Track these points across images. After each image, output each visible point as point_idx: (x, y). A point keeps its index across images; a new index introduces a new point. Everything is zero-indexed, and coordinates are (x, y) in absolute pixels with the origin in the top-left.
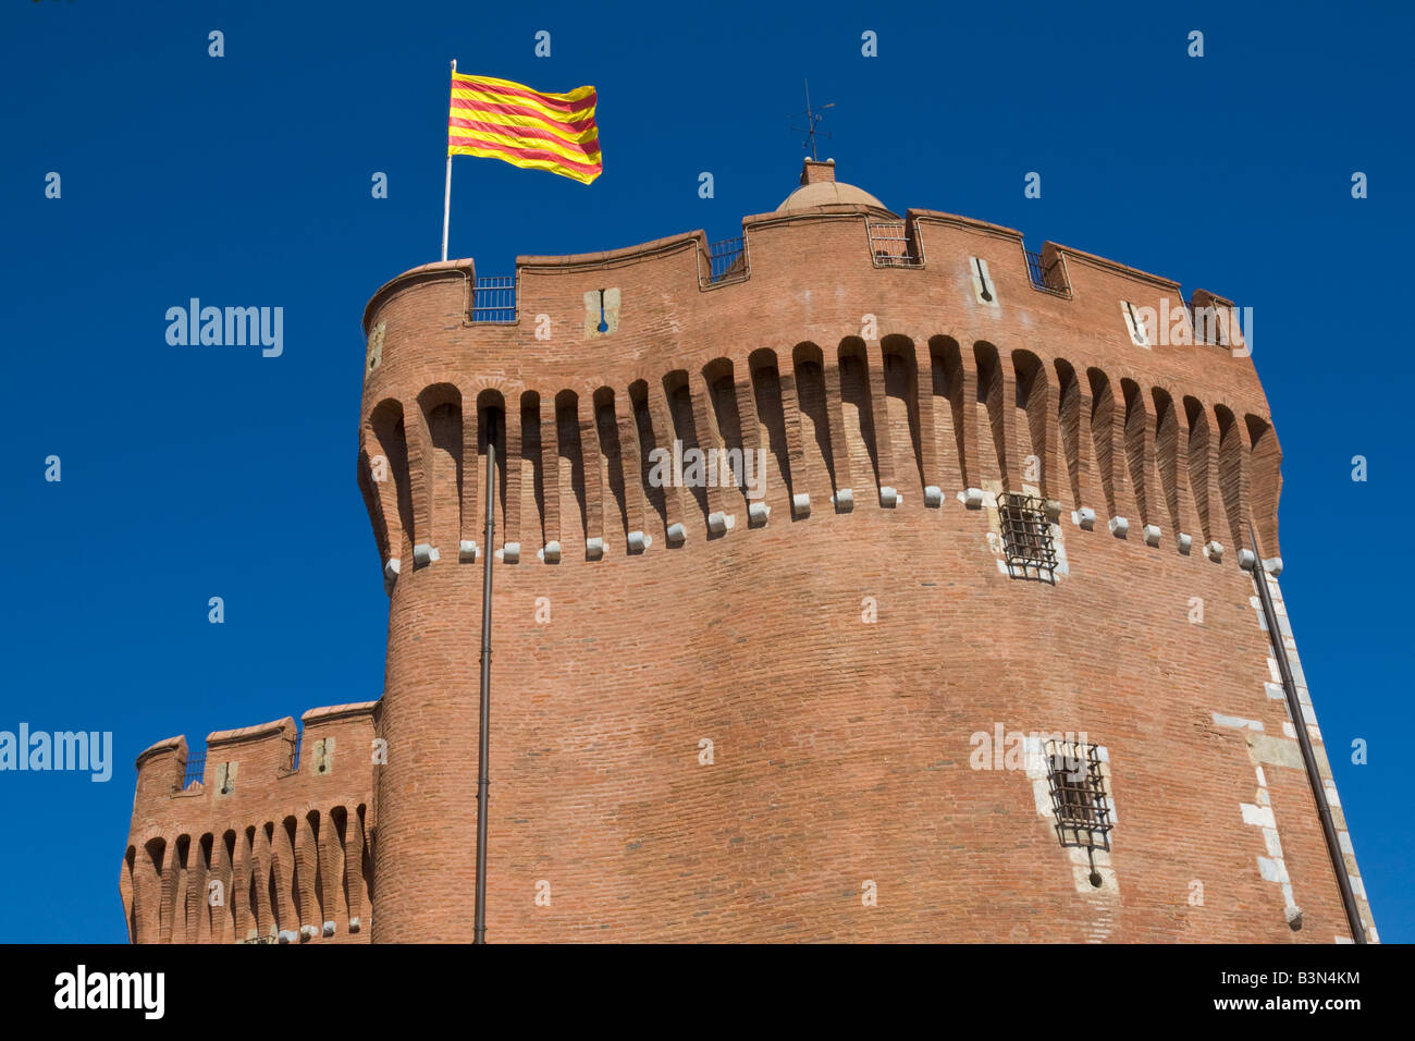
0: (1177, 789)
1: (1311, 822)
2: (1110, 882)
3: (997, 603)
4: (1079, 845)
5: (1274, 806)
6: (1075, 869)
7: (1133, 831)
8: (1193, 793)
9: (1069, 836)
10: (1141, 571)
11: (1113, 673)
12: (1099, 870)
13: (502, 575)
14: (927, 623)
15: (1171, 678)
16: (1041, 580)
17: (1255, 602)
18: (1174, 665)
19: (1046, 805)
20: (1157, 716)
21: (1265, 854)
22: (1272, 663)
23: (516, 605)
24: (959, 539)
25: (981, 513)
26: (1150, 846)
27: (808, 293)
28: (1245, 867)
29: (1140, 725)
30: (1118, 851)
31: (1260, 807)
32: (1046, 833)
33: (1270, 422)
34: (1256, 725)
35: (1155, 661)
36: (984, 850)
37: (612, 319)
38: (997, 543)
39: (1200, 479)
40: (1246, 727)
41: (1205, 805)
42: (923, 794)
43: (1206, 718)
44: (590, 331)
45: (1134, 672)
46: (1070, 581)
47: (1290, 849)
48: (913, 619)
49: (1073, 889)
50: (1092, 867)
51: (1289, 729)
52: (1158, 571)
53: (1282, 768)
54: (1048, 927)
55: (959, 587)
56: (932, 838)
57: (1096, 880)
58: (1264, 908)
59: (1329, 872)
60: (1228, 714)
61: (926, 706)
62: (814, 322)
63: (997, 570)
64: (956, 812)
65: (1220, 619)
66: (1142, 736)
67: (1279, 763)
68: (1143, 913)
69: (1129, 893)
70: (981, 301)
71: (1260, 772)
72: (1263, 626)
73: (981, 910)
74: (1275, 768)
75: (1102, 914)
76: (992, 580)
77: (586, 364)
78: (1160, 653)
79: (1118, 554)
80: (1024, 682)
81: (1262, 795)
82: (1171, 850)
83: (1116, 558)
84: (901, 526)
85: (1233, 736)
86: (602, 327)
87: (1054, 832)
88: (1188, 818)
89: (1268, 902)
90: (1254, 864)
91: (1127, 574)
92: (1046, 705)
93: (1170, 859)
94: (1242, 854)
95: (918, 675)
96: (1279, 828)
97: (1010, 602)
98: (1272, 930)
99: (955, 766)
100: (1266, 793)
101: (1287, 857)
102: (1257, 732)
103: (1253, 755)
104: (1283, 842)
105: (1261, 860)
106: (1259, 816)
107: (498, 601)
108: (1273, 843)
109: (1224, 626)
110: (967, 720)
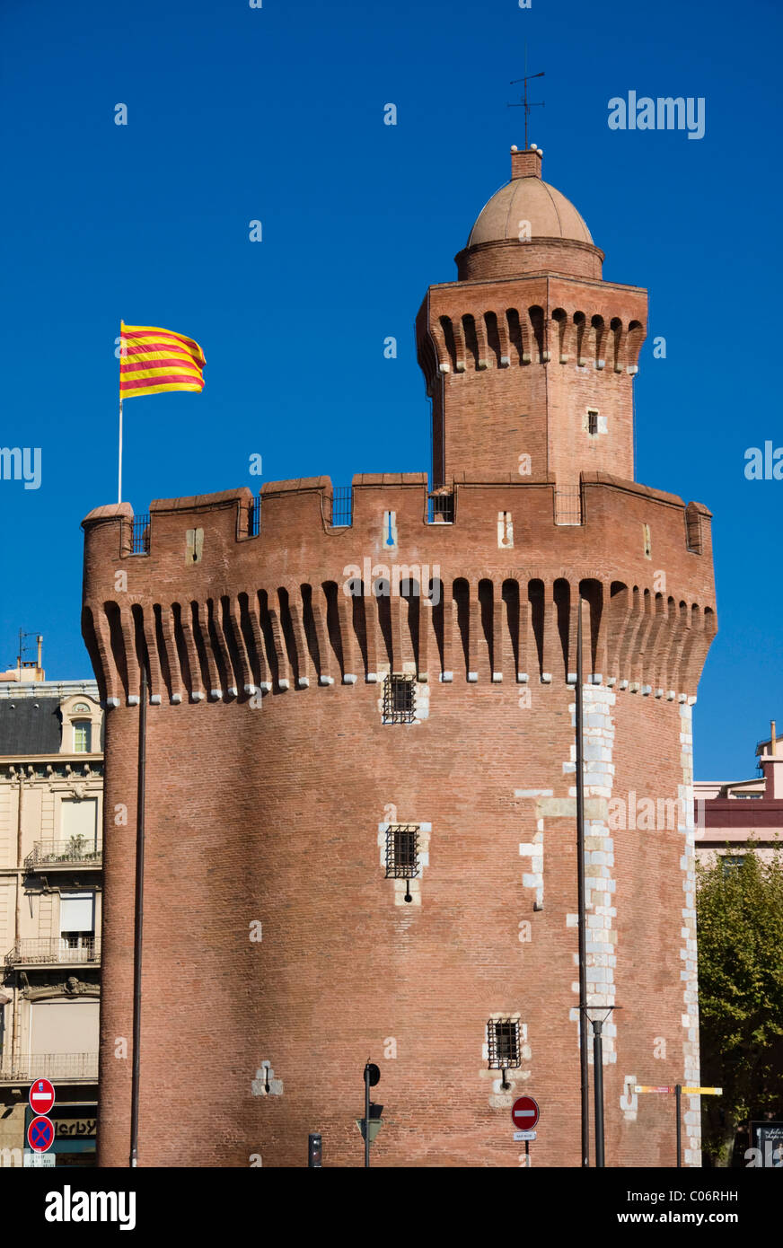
0: (480, 841)
1: (570, 848)
2: (417, 899)
4: (401, 878)
5: (545, 842)
6: (397, 894)
7: (437, 869)
8: (486, 842)
10: (484, 705)
11: (447, 776)
12: (410, 893)
14: (337, 758)
15: (489, 772)
16: (408, 725)
17: (572, 708)
18: (494, 763)
20: (471, 799)
21: (530, 872)
22: (573, 748)
24: (361, 705)
25: (376, 685)
26: (447, 877)
27: (286, 551)
28: (512, 881)
29: (459, 806)
30: (425, 881)
31: (534, 844)
32: (383, 875)
34: (548, 792)
35: (480, 762)
36: (350, 885)
37: (199, 551)
38: (384, 705)
40: (539, 796)
41: (494, 848)
42: (324, 856)
43: (508, 793)
44: (189, 561)
45: (462, 774)
46: (428, 722)
47: (549, 867)
48: (330, 756)
49: (393, 905)
50: (407, 891)
51: (573, 791)
52: (497, 702)
53: (558, 818)
54: (376, 925)
55: (357, 735)
57: (408, 898)
58: (521, 902)
59: (574, 877)
60: (527, 789)
61: (331, 807)
62: (288, 572)
64: (338, 865)
65: (539, 725)
66: (458, 813)
67: (557, 815)
68: (434, 914)
69: (427, 903)
70: (386, 546)
71: (540, 822)
72: (574, 724)
73: (343, 917)
74: (553, 818)
75: (407, 916)
78: (484, 759)
79: (469, 696)
80: (385, 790)
81: (539, 837)
82: (462, 877)
83: (467, 699)
84: (330, 698)
85: (527, 802)
86: (195, 557)
88: (479, 858)
89: (524, 899)
90: (521, 877)
91: (473, 708)
93: (460, 882)
94: (512, 874)
95: (330, 789)
96: (544, 856)
97: (385, 742)
98: (522, 914)
99: (341, 840)
100: (542, 835)
101: (546, 872)
102: (548, 797)
103: (539, 814)
104: (545, 863)
105: (525, 875)
106: (533, 851)
108: (537, 866)
109: (541, 730)
110: (351, 815)
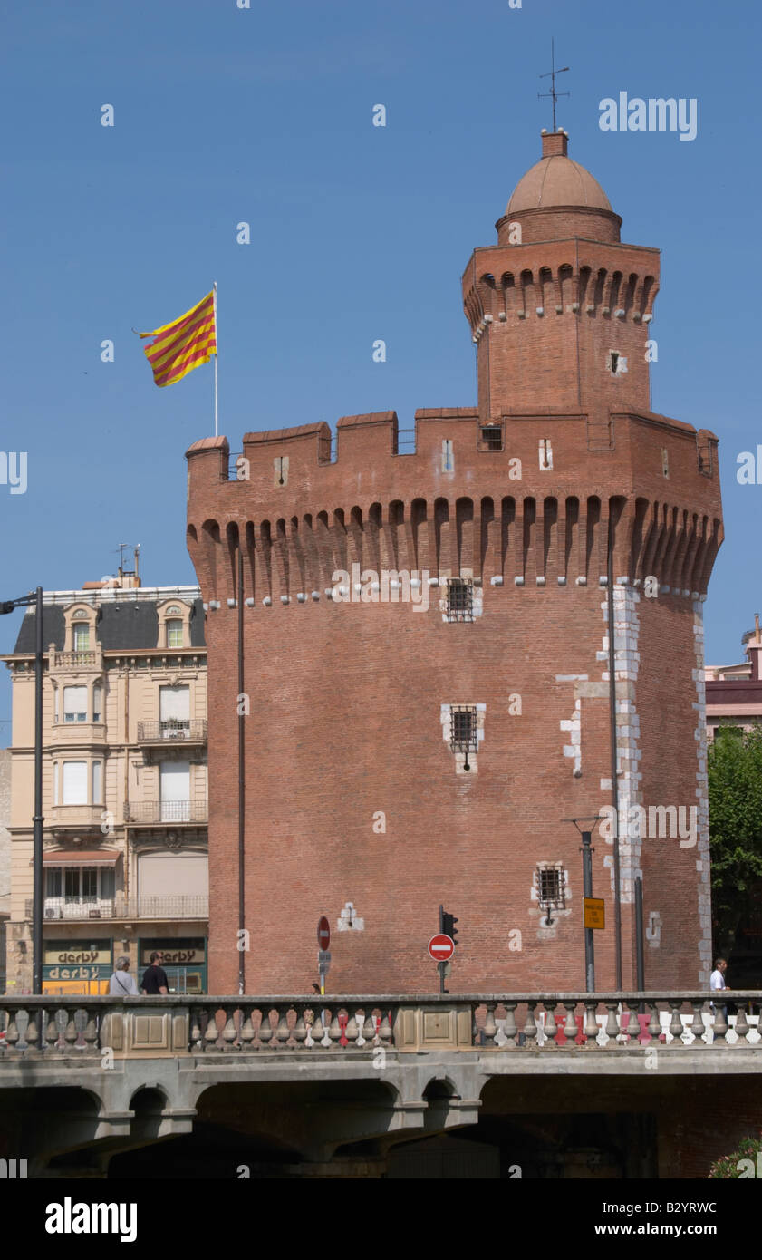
1: (605, 724)
2: (474, 767)
3: (440, 638)
4: (462, 752)
5: (581, 719)
6: (457, 763)
7: (492, 742)
9: (457, 748)
10: (527, 603)
11: (498, 664)
12: (469, 763)
13: (248, 614)
14: (406, 650)
15: (535, 661)
16: (464, 622)
17: (604, 605)
18: (538, 653)
19: (448, 735)
21: (570, 744)
22: (607, 640)
23: (253, 629)
25: (439, 590)
26: (499, 749)
27: (360, 475)
28: (554, 751)
29: (509, 690)
30: (481, 753)
31: (573, 720)
32: (446, 748)
34: (584, 677)
35: (526, 653)
36: (418, 757)
37: (285, 477)
38: (444, 605)
40: (576, 680)
41: (539, 724)
42: (396, 732)
43: (551, 678)
44: (276, 484)
45: (511, 661)
46: (482, 618)
47: (585, 740)
48: (400, 648)
49: (454, 773)
50: (466, 761)
51: (606, 676)
52: (541, 601)
53: (594, 698)
54: (441, 790)
55: (422, 631)
56: (397, 752)
57: (467, 767)
58: (561, 770)
59: (608, 748)
60: (567, 674)
61: (401, 691)
62: (361, 493)
63: (441, 619)
64: (409, 740)
65: (577, 621)
66: (508, 695)
67: (593, 696)
68: (490, 780)
69: (483, 770)
70: (444, 470)
71: (578, 704)
72: (606, 619)
73: (413, 783)
74: (589, 699)
75: (467, 782)
76: (439, 625)
77: (274, 504)
78: (530, 649)
79: (516, 597)
80: (447, 677)
81: (577, 715)
82: (512, 749)
83: (515, 599)
85: (569, 686)
86: (281, 481)
87: (449, 747)
89: (565, 767)
90: (562, 750)
91: (520, 607)
92: (456, 688)
93: (510, 753)
94: (555, 745)
95: (399, 677)
96: (582, 730)
97: (445, 636)
98: (563, 780)
99: (410, 719)
100: (579, 713)
101: (583, 744)
102: (584, 681)
103: (576, 694)
104: (582, 737)
105: (566, 747)
106: (572, 726)
108: (576, 739)
109: (578, 624)
110: (418, 698)
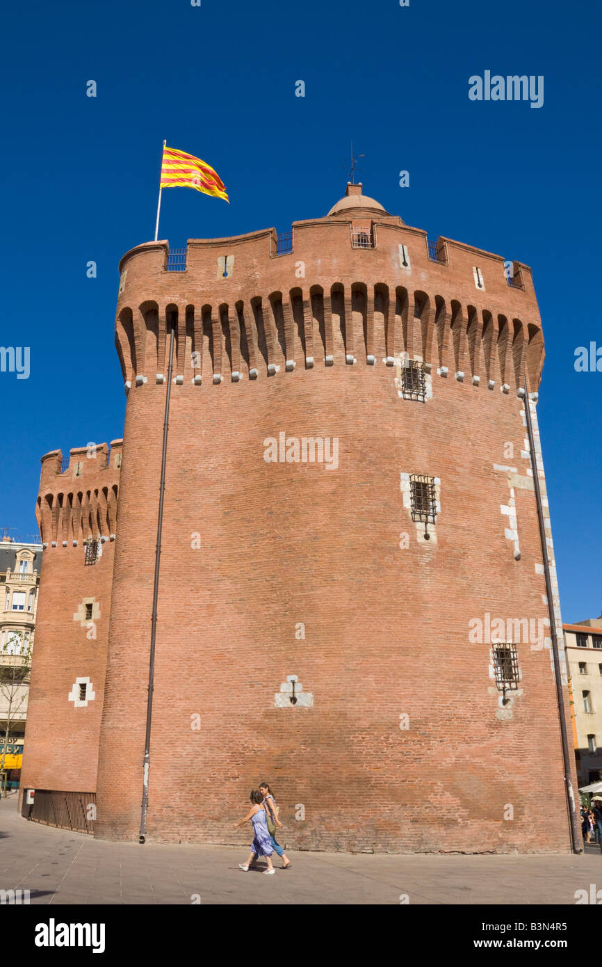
0: (471, 498)
1: (533, 514)
2: (433, 538)
3: (396, 411)
4: (421, 521)
5: (516, 507)
6: (418, 532)
7: (447, 516)
8: (478, 500)
9: (417, 517)
10: (467, 397)
11: (448, 444)
12: (429, 533)
13: (175, 390)
14: (362, 419)
15: (476, 447)
16: (418, 401)
17: (523, 413)
18: (478, 441)
19: (408, 503)
20: (466, 465)
21: (509, 527)
22: (526, 442)
23: (181, 404)
24: (381, 381)
25: (393, 368)
26: (454, 523)
27: (320, 261)
28: (498, 533)
29: (458, 469)
30: (439, 524)
31: (509, 506)
32: (406, 516)
33: (540, 328)
34: (514, 470)
35: (469, 439)
36: (377, 522)
37: (230, 271)
38: (399, 382)
39: (503, 354)
40: (509, 471)
41: (484, 505)
42: (352, 497)
43: (490, 466)
44: (219, 276)
45: (458, 444)
46: (432, 401)
47: (521, 526)
48: (356, 417)
49: (416, 541)
50: (426, 531)
51: (530, 472)
52: (476, 397)
53: (523, 490)
54: (402, 557)
55: (379, 403)
56: (355, 516)
57: (427, 537)
58: (504, 551)
59: (538, 536)
60: (502, 464)
61: (358, 457)
62: (321, 275)
63: (397, 395)
64: (367, 505)
65: (504, 420)
66: (457, 474)
67: (522, 487)
68: (447, 552)
69: (442, 543)
70: (402, 266)
71: (512, 491)
72: (525, 424)
73: (373, 548)
74: (519, 489)
75: (428, 552)
76: (395, 400)
77: (217, 292)
78: (472, 437)
79: (458, 389)
80: (404, 447)
81: (512, 502)
82: (464, 525)
83: (456, 391)
84: (355, 373)
85: (502, 475)
86: (225, 274)
87: (410, 515)
88: (474, 511)
89: (507, 548)
90: (503, 532)
91: (461, 399)
92: (414, 459)
93: (463, 529)
94: (498, 527)
95: (356, 443)
96: (517, 516)
97: (402, 410)
98: (506, 560)
99: (368, 484)
100: (514, 501)
101: (519, 529)
102: (514, 473)
103: (510, 484)
104: (518, 522)
105: (506, 530)
106: (509, 511)
107: (172, 402)
108: (513, 523)
109: (506, 424)
110: (376, 464)
